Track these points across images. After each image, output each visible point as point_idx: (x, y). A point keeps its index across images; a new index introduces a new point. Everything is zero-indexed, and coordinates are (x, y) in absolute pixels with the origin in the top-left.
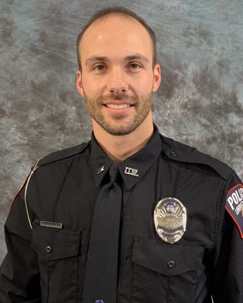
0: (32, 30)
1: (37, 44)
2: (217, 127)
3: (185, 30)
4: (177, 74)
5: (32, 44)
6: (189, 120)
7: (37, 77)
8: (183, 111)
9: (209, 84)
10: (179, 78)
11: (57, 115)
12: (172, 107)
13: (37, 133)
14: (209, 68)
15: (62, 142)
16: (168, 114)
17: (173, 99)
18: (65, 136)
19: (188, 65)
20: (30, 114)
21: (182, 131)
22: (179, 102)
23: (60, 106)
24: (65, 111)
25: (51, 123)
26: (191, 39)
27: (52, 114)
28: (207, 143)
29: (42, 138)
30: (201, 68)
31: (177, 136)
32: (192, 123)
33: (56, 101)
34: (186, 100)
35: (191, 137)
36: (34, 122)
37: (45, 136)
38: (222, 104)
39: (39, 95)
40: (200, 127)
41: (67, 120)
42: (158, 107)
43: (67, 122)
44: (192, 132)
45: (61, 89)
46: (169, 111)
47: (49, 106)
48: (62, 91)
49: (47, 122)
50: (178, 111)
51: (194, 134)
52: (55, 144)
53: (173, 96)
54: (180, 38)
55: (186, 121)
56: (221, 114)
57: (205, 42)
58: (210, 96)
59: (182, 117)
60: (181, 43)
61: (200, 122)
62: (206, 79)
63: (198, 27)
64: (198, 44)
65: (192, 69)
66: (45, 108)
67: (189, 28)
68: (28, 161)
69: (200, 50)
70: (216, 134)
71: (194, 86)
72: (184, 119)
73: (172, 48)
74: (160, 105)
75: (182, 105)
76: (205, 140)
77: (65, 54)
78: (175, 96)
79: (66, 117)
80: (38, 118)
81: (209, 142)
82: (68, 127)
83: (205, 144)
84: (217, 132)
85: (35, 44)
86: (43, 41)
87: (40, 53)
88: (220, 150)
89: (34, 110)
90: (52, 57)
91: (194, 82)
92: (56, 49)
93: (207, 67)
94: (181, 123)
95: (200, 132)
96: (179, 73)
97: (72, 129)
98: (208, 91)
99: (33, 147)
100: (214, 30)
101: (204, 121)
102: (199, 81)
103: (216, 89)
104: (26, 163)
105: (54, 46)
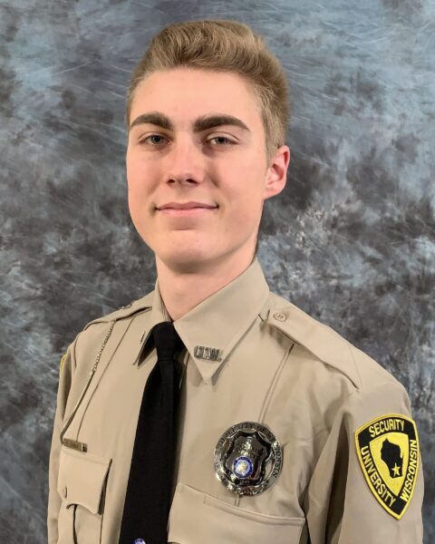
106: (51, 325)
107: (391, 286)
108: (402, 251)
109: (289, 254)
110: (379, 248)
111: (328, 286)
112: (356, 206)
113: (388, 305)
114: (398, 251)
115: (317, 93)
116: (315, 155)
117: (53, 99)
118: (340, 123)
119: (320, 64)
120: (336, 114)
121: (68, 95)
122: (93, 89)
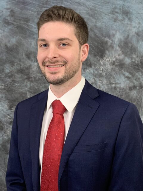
0: (4, 8)
1: (8, 18)
2: (136, 78)
3: (112, 10)
4: (107, 41)
5: (4, 18)
6: (116, 74)
7: (9, 41)
8: (112, 67)
9: (130, 48)
10: (109, 44)
11: (25, 68)
12: (104, 64)
13: (10, 81)
14: (130, 37)
15: (28, 87)
16: (101, 69)
17: (105, 58)
18: (30, 83)
19: (115, 34)
20: (6, 68)
21: (112, 81)
22: (109, 60)
23: (26, 62)
24: (30, 66)
25: (20, 74)
26: (117, 16)
27: (21, 67)
28: (129, 90)
29: (14, 84)
30: (124, 37)
31: (108, 84)
32: (119, 76)
33: (23, 58)
34: (114, 59)
35: (118, 86)
36: (8, 73)
37: (16, 83)
38: (139, 63)
39: (11, 54)
40: (125, 78)
41: (31, 72)
42: (95, 64)
43: (31, 73)
44: (119, 82)
45: (26, 50)
46: (102, 67)
47: (19, 62)
48: (27, 51)
49: (17, 73)
50: (109, 67)
51: (120, 83)
52: (24, 88)
53: (105, 56)
54: (109, 16)
55: (115, 74)
56: (139, 70)
57: (127, 19)
58: (131, 56)
59: (112, 71)
60: (110, 19)
61: (124, 75)
62: (128, 45)
63: (121, 8)
64: (121, 20)
65: (118, 37)
66: (16, 63)
67: (115, 8)
68: (5, 101)
69: (123, 24)
70: (136, 84)
71: (119, 49)
72: (113, 73)
73: (104, 22)
74: (96, 63)
75: (111, 63)
76: (128, 88)
77: (28, 26)
78: (107, 56)
79: (31, 70)
80: (11, 70)
81: (131, 89)
82: (32, 77)
83: (128, 90)
84: (136, 82)
85: (7, 18)
86: (12, 16)
87: (11, 25)
88: (138, 95)
89: (8, 65)
90: (19, 27)
91: (119, 47)
92: (22, 22)
93: (128, 36)
94: (111, 75)
95: (125, 82)
96: (109, 40)
97: (35, 78)
98: (129, 53)
99: (8, 91)
100: (133, 10)
101: (127, 74)
102: (123, 46)
103: (135, 52)
104: (3, 102)
105: (20, 20)
106: (8, 100)
107: (135, 87)
108: (139, 74)
109: (97, 75)
110: (130, 73)
111: (111, 87)
112: (122, 57)
113: (133, 94)
114: (137, 74)
115: (107, 14)
116: (107, 37)
117: (6, 13)
118: (116, 25)
119: (108, 3)
120: (114, 22)
121: (12, 11)
122: (22, 9)
